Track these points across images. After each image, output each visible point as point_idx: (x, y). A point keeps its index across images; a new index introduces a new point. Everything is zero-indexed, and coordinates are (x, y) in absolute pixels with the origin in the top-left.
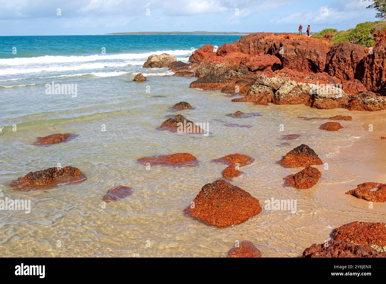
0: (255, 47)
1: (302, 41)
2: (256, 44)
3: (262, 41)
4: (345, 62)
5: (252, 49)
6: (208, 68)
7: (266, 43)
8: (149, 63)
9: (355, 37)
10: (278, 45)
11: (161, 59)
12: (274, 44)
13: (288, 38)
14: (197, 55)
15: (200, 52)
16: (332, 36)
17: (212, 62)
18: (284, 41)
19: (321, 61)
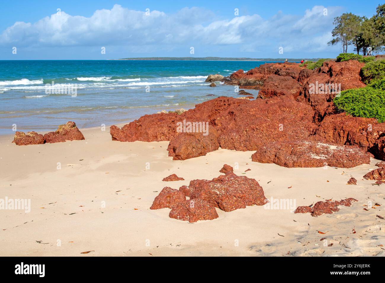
0: (268, 71)
1: (291, 68)
2: (268, 69)
3: (272, 68)
4: (304, 76)
5: (266, 72)
6: (245, 81)
7: (274, 69)
8: (209, 79)
9: (317, 66)
10: (279, 70)
11: (216, 77)
12: (278, 70)
13: (285, 66)
14: (235, 75)
15: (237, 74)
16: (307, 66)
17: (247, 78)
18: (282, 68)
19: (296, 76)
